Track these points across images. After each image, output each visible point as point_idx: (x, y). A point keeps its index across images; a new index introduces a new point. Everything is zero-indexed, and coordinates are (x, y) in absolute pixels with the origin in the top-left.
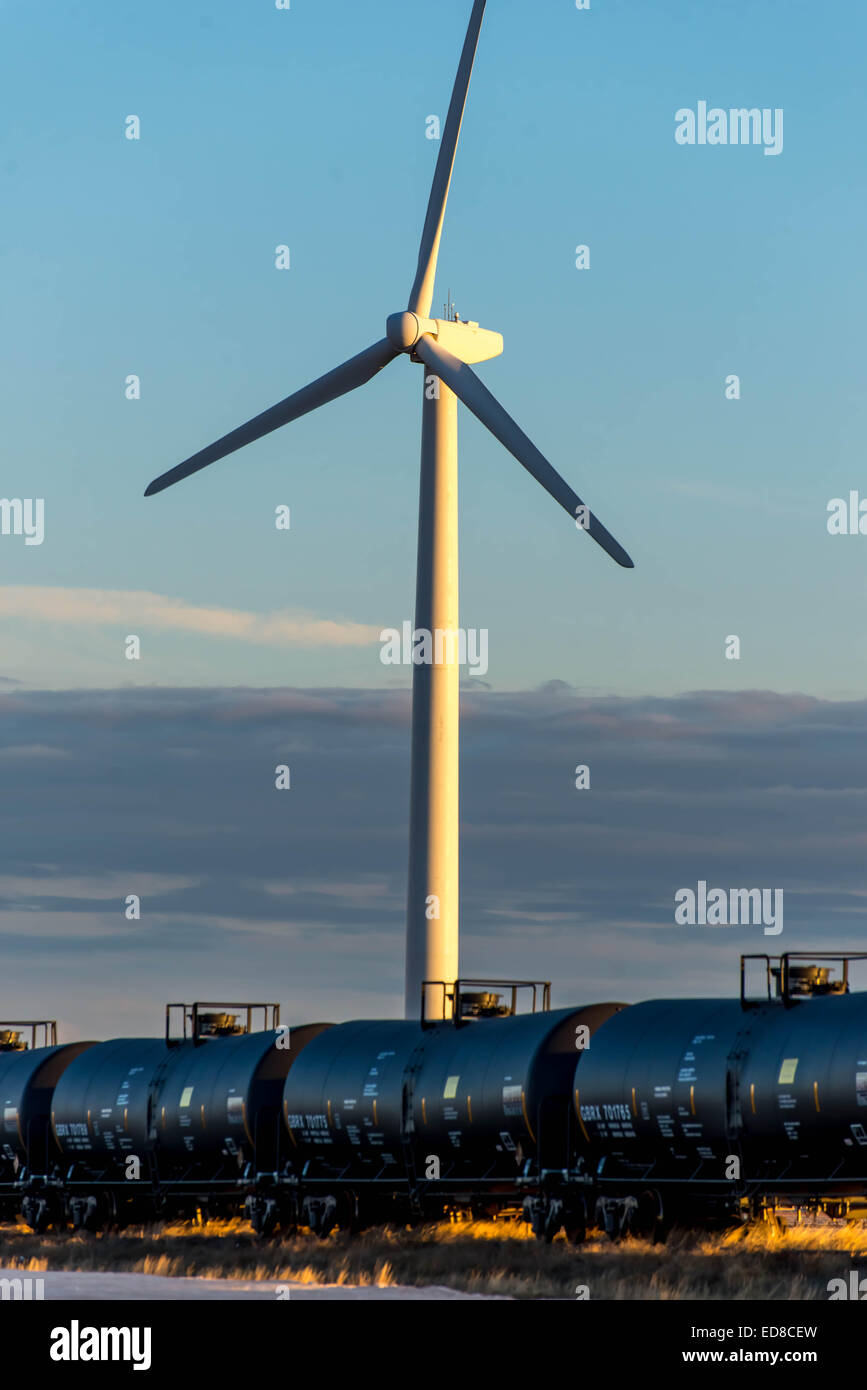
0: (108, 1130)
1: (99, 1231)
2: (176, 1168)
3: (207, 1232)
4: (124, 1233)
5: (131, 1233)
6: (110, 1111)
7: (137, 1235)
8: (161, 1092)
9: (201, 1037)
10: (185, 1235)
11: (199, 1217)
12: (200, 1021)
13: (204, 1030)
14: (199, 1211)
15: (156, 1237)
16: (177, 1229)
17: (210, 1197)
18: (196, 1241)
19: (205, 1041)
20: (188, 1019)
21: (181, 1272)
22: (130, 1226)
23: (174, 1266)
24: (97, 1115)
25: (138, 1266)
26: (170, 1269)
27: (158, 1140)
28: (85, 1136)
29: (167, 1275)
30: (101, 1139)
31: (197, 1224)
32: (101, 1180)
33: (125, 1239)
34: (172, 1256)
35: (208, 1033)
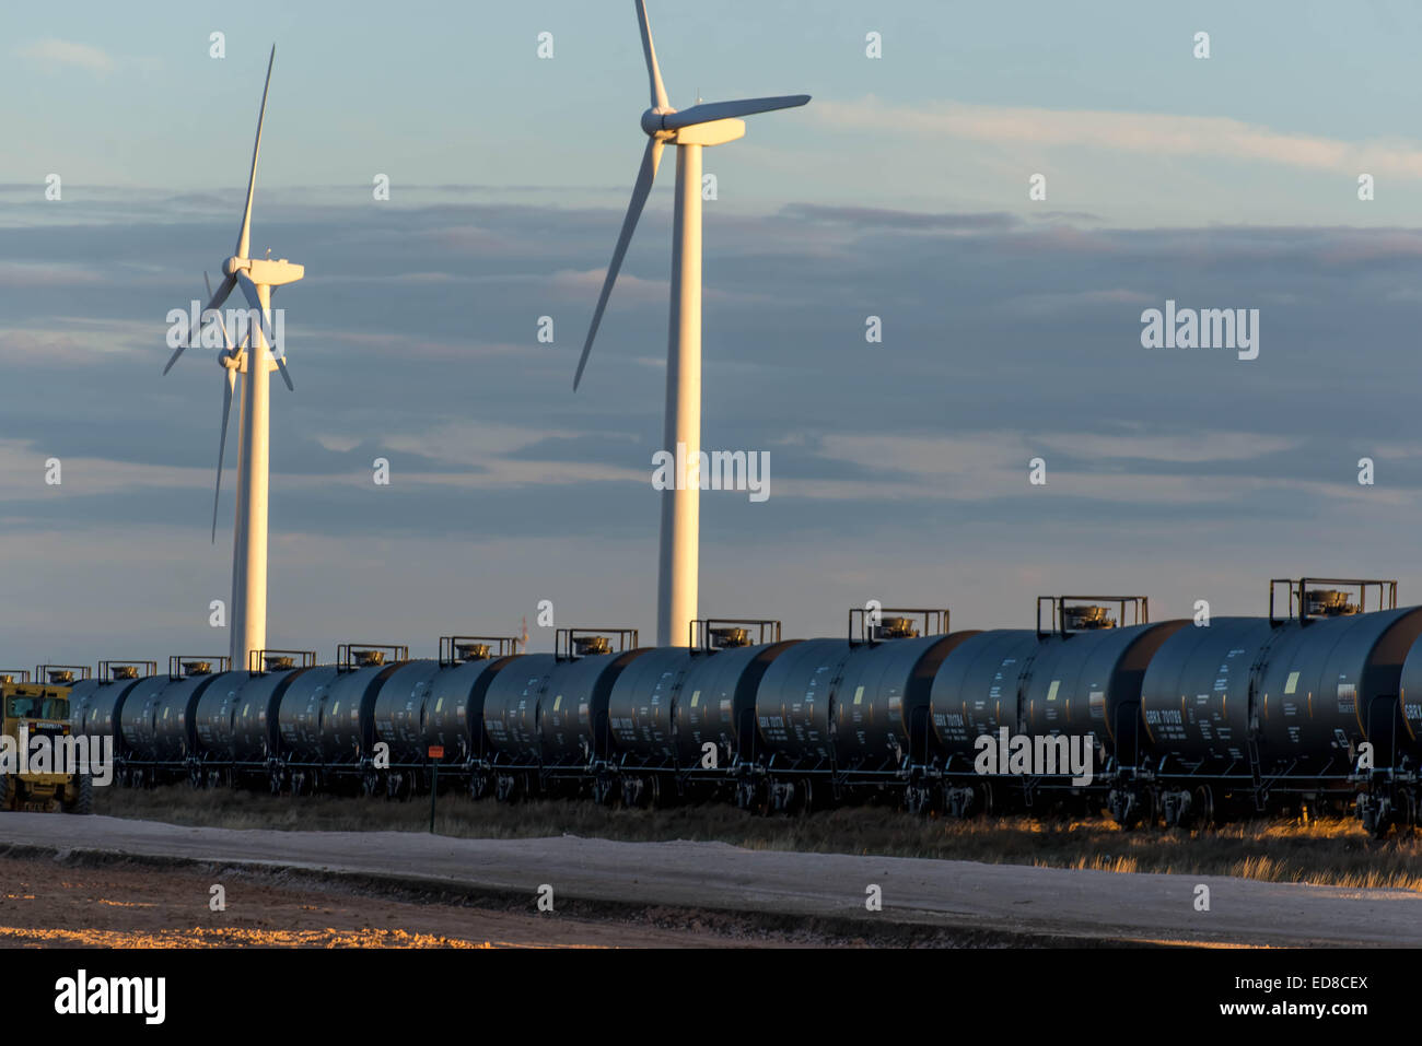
0: (1205, 719)
1: (1195, 830)
2: (1279, 761)
3: (1313, 834)
4: (1221, 832)
5: (1229, 831)
6: (1206, 697)
7: (1236, 834)
8: (1263, 679)
9: (1309, 616)
10: (1290, 835)
11: (1305, 815)
12: (1308, 599)
13: (1312, 609)
14: (1305, 809)
15: (1257, 837)
16: (1281, 829)
17: (1318, 794)
18: (1299, 842)
19: (1312, 621)
20: (1295, 597)
21: (1285, 877)
22: (1228, 824)
23: (1277, 869)
24: (1191, 703)
25: (1236, 869)
26: (1272, 874)
27: (1260, 730)
28: (1179, 725)
29: (1269, 880)
30: (1197, 728)
31: (1303, 825)
32: (1195, 773)
33: (1222, 838)
34: (1274, 858)
35: (1316, 612)
